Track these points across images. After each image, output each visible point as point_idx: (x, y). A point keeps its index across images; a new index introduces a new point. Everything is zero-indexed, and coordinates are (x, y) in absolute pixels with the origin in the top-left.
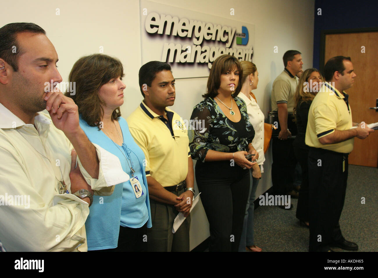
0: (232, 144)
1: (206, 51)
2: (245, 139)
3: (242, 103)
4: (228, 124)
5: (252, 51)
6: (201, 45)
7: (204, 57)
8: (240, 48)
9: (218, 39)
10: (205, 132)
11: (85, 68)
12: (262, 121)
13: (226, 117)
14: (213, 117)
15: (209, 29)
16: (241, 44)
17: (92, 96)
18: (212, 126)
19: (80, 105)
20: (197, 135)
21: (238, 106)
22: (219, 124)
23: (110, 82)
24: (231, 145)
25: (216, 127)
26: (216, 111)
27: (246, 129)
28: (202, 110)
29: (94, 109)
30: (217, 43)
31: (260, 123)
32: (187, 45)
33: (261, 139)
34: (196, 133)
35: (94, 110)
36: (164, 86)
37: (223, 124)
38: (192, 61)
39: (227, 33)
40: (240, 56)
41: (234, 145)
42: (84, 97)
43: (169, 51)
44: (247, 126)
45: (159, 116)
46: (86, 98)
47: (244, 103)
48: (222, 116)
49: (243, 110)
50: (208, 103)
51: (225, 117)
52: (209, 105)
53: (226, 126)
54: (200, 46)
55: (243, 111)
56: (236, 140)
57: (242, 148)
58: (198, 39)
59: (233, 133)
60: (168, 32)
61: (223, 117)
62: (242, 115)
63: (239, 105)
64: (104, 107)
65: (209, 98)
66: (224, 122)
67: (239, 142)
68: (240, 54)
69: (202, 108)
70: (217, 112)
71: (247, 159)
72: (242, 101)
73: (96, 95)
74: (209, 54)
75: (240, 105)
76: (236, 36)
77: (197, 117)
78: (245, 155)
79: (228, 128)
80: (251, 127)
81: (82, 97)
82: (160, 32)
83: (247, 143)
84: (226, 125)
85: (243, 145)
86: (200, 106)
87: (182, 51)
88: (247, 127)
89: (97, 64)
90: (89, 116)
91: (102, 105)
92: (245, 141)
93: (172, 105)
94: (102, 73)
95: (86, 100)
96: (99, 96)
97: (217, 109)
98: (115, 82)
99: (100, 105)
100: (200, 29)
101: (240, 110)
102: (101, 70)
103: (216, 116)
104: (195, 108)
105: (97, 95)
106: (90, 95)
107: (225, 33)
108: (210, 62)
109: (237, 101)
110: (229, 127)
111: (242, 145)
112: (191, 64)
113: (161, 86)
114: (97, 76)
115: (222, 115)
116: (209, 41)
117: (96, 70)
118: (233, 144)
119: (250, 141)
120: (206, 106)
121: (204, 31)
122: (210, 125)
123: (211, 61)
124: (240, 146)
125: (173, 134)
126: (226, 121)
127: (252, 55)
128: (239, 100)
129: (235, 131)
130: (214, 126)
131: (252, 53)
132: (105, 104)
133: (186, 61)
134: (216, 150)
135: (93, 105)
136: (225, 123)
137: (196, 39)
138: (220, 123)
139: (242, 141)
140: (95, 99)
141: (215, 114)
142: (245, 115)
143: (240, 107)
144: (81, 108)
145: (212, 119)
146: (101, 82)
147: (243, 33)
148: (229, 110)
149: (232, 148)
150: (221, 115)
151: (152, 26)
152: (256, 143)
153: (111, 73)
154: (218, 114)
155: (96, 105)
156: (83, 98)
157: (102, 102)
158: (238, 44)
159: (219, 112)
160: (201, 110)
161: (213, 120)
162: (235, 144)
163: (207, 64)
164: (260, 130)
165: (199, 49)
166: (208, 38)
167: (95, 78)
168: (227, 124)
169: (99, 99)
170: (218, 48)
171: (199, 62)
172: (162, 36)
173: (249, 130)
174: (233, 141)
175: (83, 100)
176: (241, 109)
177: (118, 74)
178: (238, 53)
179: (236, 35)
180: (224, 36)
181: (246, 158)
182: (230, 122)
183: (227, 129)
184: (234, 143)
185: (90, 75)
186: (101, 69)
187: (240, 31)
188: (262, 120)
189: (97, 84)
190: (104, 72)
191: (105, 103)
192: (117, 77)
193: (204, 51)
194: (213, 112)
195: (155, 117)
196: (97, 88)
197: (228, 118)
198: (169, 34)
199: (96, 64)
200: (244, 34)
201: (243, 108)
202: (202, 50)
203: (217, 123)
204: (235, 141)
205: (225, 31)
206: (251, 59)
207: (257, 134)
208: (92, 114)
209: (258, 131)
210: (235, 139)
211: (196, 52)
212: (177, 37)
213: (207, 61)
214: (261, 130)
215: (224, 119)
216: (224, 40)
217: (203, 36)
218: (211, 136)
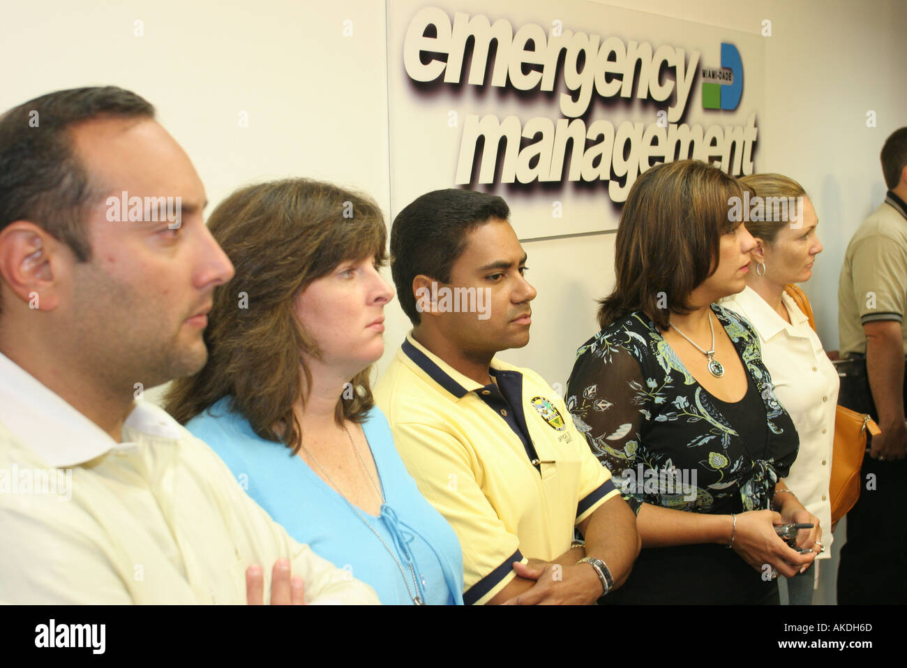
0: (722, 482)
1: (601, 138)
2: (765, 463)
3: (747, 331)
4: (705, 408)
5: (756, 129)
6: (587, 117)
7: (596, 162)
8: (717, 124)
9: (642, 94)
10: (628, 438)
11: (250, 221)
12: (825, 399)
13: (697, 385)
14: (652, 384)
15: (612, 57)
16: (718, 107)
17: (273, 321)
18: (648, 418)
19: (231, 353)
20: (599, 449)
21: (733, 343)
22: (673, 408)
23: (337, 274)
24: (718, 486)
25: (662, 418)
26: (662, 363)
27: (770, 425)
28: (611, 360)
29: (277, 367)
30: (637, 107)
31: (815, 405)
32: (538, 119)
33: (824, 463)
34: (596, 445)
35: (279, 375)
36: (496, 277)
37: (687, 409)
38: (557, 177)
39: (673, 71)
40: (714, 152)
41: (731, 483)
42: (244, 326)
43: (481, 142)
44: (769, 415)
45: (481, 386)
46: (251, 327)
47: (752, 333)
48: (685, 381)
49: (752, 358)
50: (631, 334)
51: (692, 383)
52: (634, 340)
53: (697, 418)
54: (581, 122)
55: (751, 362)
56: (736, 466)
57: (758, 495)
58: (575, 95)
59: (726, 442)
60: (476, 77)
61: (687, 383)
62: (749, 374)
63: (736, 341)
64: (314, 365)
65: (633, 314)
66: (691, 400)
67: (746, 475)
68: (714, 143)
69: (611, 352)
70: (664, 368)
71: (785, 540)
72: (745, 325)
73: (288, 319)
74: (610, 149)
75: (741, 339)
76: (701, 80)
77: (594, 387)
78: (775, 525)
79: (704, 421)
80: (784, 420)
81: (237, 325)
82: (453, 77)
83: (774, 476)
84: (699, 413)
85: (760, 484)
86: (600, 346)
87: (524, 143)
88: (772, 420)
89: (295, 206)
90: (261, 394)
91: (306, 357)
92: (768, 472)
93: (522, 344)
94: (311, 238)
95: (252, 336)
96: (297, 322)
97: (662, 354)
98: (357, 273)
99: (301, 359)
100: (582, 57)
101: (740, 356)
102: (311, 227)
103: (660, 382)
104: (583, 351)
105: (291, 319)
106: (265, 319)
107: (666, 70)
108: (613, 176)
109: (730, 326)
110: (709, 418)
111: (757, 485)
112: (552, 188)
113: (487, 278)
114: (294, 246)
115: (683, 375)
116: (611, 103)
117: (291, 226)
118: (726, 480)
119: (783, 471)
120: (626, 345)
121: (597, 66)
122: (642, 411)
123: (619, 173)
124: (749, 487)
125: (532, 454)
126: (697, 397)
127: (755, 145)
128: (735, 322)
129: (731, 435)
130: (654, 415)
131: (755, 139)
132: (319, 354)
133: (537, 178)
134: (663, 503)
135: (277, 354)
136: (695, 406)
137: (570, 97)
138: (677, 406)
139: (757, 469)
140: (284, 331)
141: (658, 373)
142: (758, 374)
143: (740, 347)
144: (234, 365)
145: (648, 389)
146: (305, 272)
147: (724, 68)
148: (704, 358)
149: (720, 496)
150: (678, 376)
151: (426, 57)
152: (800, 479)
153: (345, 240)
154: (668, 371)
155: (285, 353)
156: (240, 326)
157: (306, 346)
158: (707, 109)
159: (670, 365)
160: (608, 360)
161: (650, 394)
162: (734, 482)
163: (606, 183)
164: (815, 430)
165: (578, 131)
166: (607, 90)
167: (284, 254)
168: (702, 410)
169: (296, 331)
170: (640, 127)
171: (579, 179)
172: (456, 89)
173: (779, 430)
174: (726, 470)
175: (239, 334)
176: (745, 353)
177: (369, 248)
178: (709, 140)
179: (701, 75)
180: (661, 83)
181: (780, 535)
182: (709, 399)
183: (704, 427)
184: (728, 477)
185: (269, 244)
186: (310, 223)
187: (713, 62)
188: (828, 395)
189: (292, 276)
190: (320, 234)
191: (318, 350)
192: (364, 258)
193: (594, 138)
194: (650, 367)
195: (471, 392)
196: (290, 292)
197: (702, 387)
198: (481, 83)
199: (290, 206)
200: (728, 72)
201: (751, 351)
202: (587, 137)
203: (668, 407)
204: (732, 471)
205: (665, 63)
206: (752, 159)
207: (805, 447)
208: (270, 390)
209: (812, 435)
210: (734, 462)
211: (570, 143)
212: (508, 90)
213: (605, 176)
214: (824, 432)
215: (689, 391)
216: (660, 94)
217: (592, 84)
218: (645, 454)
